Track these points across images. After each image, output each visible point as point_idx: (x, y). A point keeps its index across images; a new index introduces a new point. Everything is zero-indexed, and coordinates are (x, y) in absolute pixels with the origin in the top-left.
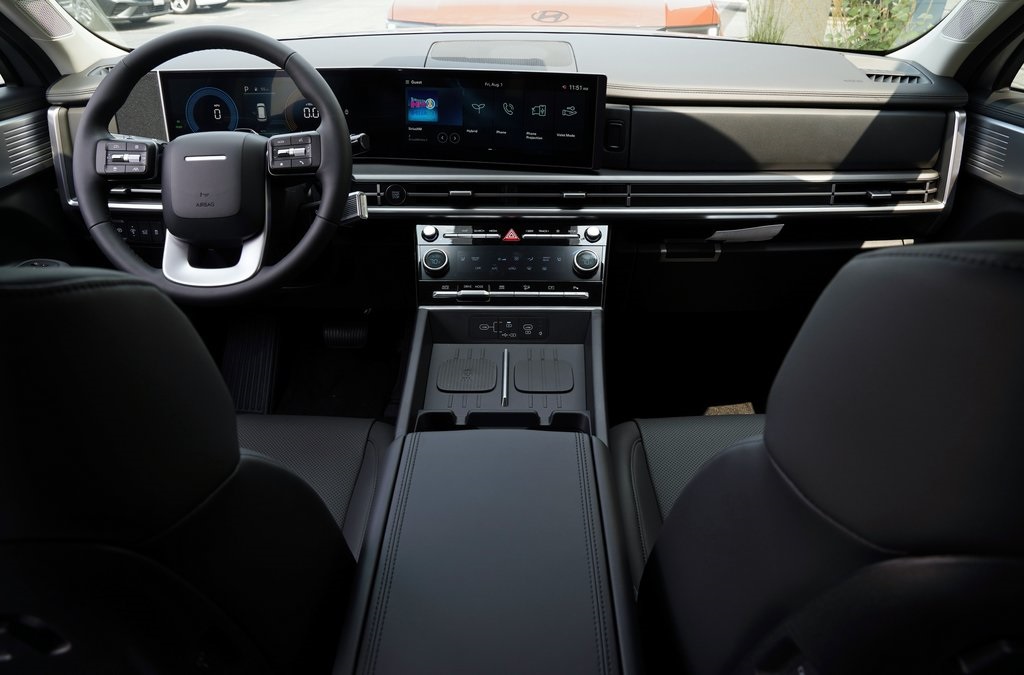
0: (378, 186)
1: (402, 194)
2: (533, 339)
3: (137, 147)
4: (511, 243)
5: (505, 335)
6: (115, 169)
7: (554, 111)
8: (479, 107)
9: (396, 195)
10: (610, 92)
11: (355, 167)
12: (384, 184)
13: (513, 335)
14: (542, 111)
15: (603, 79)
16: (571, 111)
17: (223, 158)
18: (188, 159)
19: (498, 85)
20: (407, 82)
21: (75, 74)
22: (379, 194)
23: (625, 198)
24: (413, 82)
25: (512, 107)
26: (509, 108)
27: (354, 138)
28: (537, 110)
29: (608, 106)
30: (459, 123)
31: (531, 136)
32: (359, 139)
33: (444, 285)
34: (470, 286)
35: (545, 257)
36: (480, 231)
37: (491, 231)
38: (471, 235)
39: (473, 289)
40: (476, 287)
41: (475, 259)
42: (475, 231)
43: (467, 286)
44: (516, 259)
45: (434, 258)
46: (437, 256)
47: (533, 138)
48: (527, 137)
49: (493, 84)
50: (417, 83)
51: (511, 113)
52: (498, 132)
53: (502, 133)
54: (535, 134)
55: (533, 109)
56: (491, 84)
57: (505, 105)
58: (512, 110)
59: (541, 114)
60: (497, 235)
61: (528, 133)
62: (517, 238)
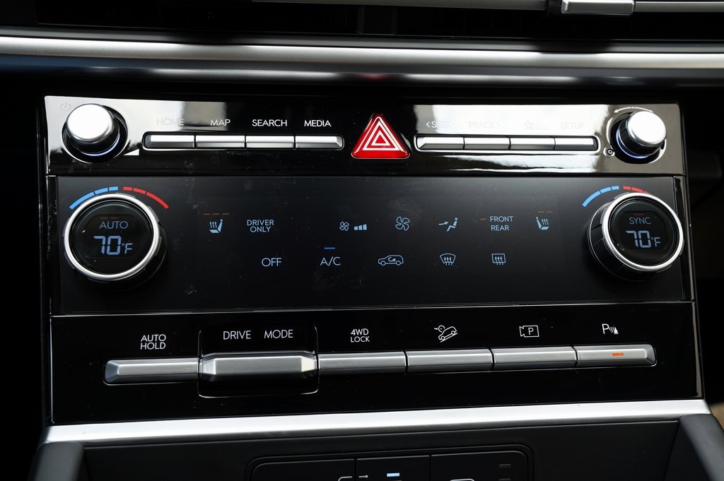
4: (383, 166)
33: (150, 333)
34: (247, 333)
35: (496, 219)
36: (273, 123)
37: (311, 123)
38: (241, 138)
39: (258, 345)
40: (269, 335)
41: (258, 226)
42: (257, 123)
43: (233, 335)
44: (402, 223)
45: (107, 233)
46: (118, 224)
60: (333, 140)
62: (398, 147)
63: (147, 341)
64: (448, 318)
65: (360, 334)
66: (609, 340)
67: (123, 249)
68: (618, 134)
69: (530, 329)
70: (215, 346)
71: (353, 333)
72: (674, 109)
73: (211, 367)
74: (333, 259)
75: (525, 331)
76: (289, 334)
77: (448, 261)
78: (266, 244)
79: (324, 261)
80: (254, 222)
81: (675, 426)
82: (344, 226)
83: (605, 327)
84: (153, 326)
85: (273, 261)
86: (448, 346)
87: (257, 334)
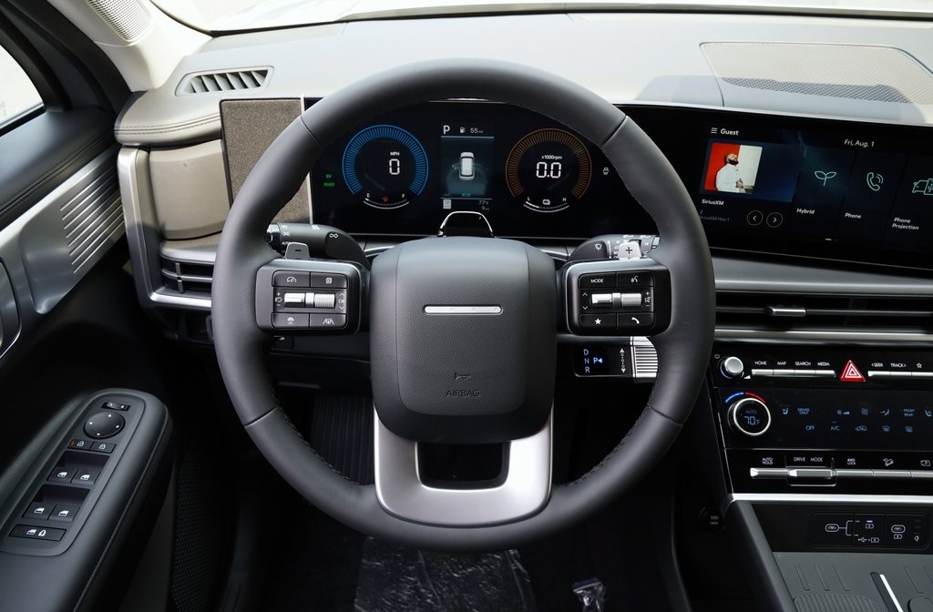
2: (905, 546)
3: (329, 281)
4: (853, 385)
5: (863, 540)
6: (290, 321)
8: (826, 176)
13: (875, 540)
14: (929, 186)
17: (496, 310)
18: (429, 310)
19: (865, 145)
20: (714, 130)
21: (154, 90)
24: (723, 131)
25: (880, 178)
26: (875, 181)
28: (922, 186)
30: (788, 198)
31: (901, 223)
33: (766, 457)
34: (804, 459)
35: (907, 411)
36: (804, 363)
37: (821, 364)
38: (792, 371)
39: (808, 464)
40: (813, 460)
41: (803, 411)
42: (797, 364)
43: (798, 459)
44: (865, 412)
45: (749, 415)
46: (753, 411)
47: (904, 227)
48: (894, 225)
49: (858, 143)
50: (731, 133)
51: (876, 188)
52: (847, 215)
53: (853, 216)
54: (909, 221)
55: (916, 184)
56: (854, 142)
57: (870, 176)
58: (880, 185)
59: (927, 192)
60: (832, 372)
61: (897, 219)
62: (860, 377)
63: (765, 461)
64: (889, 455)
65: (851, 461)
67: (756, 422)
69: (926, 461)
70: (793, 464)
71: (848, 461)
73: (793, 473)
74: (836, 427)
75: (924, 463)
76: (821, 460)
77: (886, 429)
78: (807, 420)
79: (832, 428)
80: (801, 409)
82: (839, 412)
84: (767, 454)
85: (811, 427)
86: (890, 468)
87: (808, 459)
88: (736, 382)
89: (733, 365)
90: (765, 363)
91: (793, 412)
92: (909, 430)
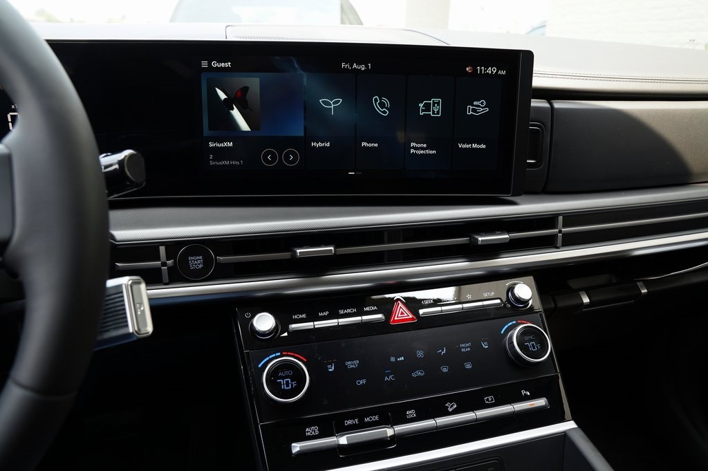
0: (162, 249)
1: (208, 262)
4: (404, 327)
7: (454, 108)
8: (332, 104)
9: (196, 262)
10: (537, 82)
11: (115, 215)
12: (173, 246)
14: (435, 108)
15: (528, 56)
16: (479, 107)
19: (363, 68)
20: (205, 64)
22: (164, 264)
23: (554, 236)
24: (215, 64)
25: (386, 101)
26: (382, 105)
27: (110, 160)
28: (427, 107)
29: (535, 103)
30: (299, 131)
31: (418, 148)
32: (121, 163)
33: (310, 426)
34: (356, 420)
35: (463, 345)
36: (349, 311)
37: (367, 309)
38: (336, 321)
40: (367, 420)
41: (352, 364)
42: (341, 312)
43: (349, 422)
44: (420, 354)
45: (283, 378)
46: (287, 373)
47: (422, 152)
48: (412, 151)
49: (355, 66)
50: (223, 65)
51: (385, 112)
52: (364, 144)
53: (370, 145)
54: (425, 146)
55: (421, 105)
56: (351, 66)
57: (376, 100)
58: (387, 108)
59: (434, 113)
60: (380, 316)
61: (413, 144)
62: (411, 316)
63: (309, 431)
64: (451, 399)
65: (411, 413)
66: (526, 398)
67: (292, 385)
68: (510, 294)
69: (489, 397)
70: (342, 430)
71: (408, 413)
72: (531, 278)
73: (343, 440)
74: (390, 377)
75: (488, 400)
76: (377, 418)
77: (445, 370)
78: (358, 373)
79: (386, 378)
80: (349, 363)
81: (564, 436)
82: (393, 359)
83: (523, 392)
84: (310, 423)
85: (363, 382)
86: (455, 412)
87: (361, 420)
88: (270, 342)
89: (264, 322)
90: (304, 316)
91: (341, 367)
92: (468, 366)
